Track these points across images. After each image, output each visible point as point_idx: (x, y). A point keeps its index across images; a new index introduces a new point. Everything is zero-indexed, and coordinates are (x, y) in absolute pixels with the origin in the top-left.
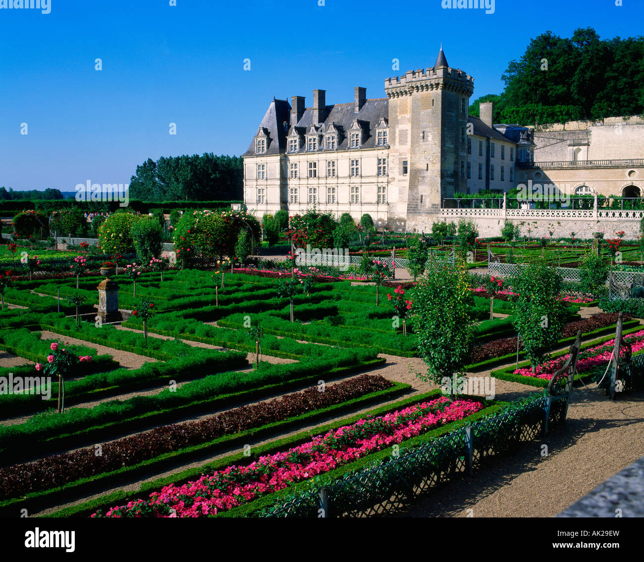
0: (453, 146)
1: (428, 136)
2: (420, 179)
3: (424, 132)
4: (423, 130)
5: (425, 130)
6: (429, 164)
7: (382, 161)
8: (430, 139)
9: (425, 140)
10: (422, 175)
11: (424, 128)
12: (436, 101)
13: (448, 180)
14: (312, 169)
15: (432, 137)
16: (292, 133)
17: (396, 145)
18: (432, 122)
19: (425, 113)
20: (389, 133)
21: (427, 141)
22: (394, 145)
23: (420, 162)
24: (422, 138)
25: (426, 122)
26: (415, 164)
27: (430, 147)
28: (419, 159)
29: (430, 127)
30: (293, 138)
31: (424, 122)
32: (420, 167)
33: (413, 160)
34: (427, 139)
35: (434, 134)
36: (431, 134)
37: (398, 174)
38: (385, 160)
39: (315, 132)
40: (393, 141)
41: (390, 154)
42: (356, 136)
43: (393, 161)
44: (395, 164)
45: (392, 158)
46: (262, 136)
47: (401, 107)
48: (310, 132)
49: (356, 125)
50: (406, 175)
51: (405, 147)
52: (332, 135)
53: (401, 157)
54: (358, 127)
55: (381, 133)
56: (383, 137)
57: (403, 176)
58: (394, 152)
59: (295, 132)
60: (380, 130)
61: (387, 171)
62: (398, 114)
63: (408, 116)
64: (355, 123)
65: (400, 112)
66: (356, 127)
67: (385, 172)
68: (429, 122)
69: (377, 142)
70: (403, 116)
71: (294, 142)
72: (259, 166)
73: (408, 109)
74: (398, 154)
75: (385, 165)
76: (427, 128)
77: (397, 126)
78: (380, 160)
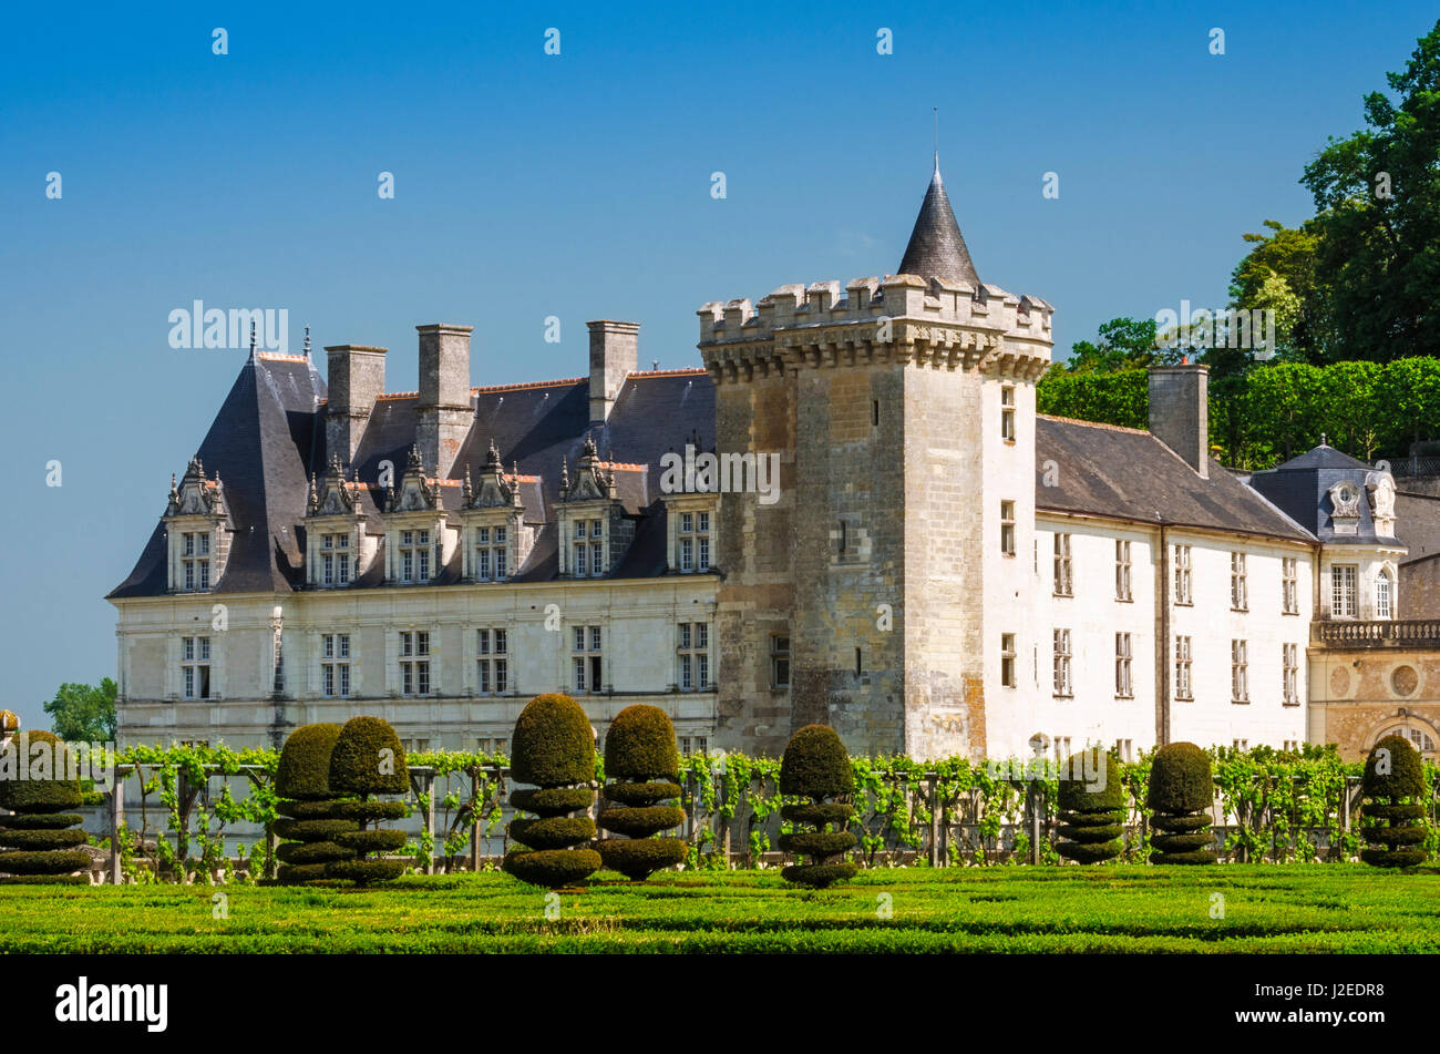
0: (958, 580)
1: (859, 542)
2: (833, 708)
3: (843, 524)
4: (840, 516)
5: (843, 516)
6: (865, 648)
7: (692, 634)
8: (866, 550)
9: (848, 554)
10: (839, 693)
11: (845, 508)
13: (941, 711)
14: (414, 658)
15: (874, 544)
16: (329, 504)
17: (743, 569)
18: (870, 488)
19: (845, 451)
20: (718, 521)
21: (858, 558)
22: (735, 570)
23: (832, 643)
24: (836, 549)
25: (849, 487)
26: (812, 651)
27: (866, 581)
28: (827, 631)
29: (861, 507)
30: (331, 525)
31: (843, 488)
32: (830, 661)
33: (802, 635)
34: (856, 551)
35: (878, 533)
36: (868, 535)
37: (754, 685)
38: (704, 627)
39: (423, 503)
40: (734, 552)
41: (722, 608)
42: (589, 527)
43: (735, 634)
44: (742, 644)
45: (729, 621)
46: (195, 515)
47: (764, 421)
48: (403, 505)
49: (588, 485)
50: (783, 692)
51: (780, 579)
52: (491, 522)
53: (764, 616)
54: (597, 491)
55: (688, 517)
56: (696, 532)
57: (773, 694)
58: (737, 599)
59: (339, 498)
60: (684, 506)
61: (714, 672)
62: (751, 447)
63: (790, 455)
64: (583, 475)
65: (757, 438)
66: (591, 492)
67: (705, 677)
68: (862, 488)
69: (672, 554)
70: (770, 453)
71: (336, 541)
72: (189, 641)
73: (789, 427)
74: (751, 605)
75: (704, 650)
76: (855, 509)
77: (746, 495)
78: (686, 629)
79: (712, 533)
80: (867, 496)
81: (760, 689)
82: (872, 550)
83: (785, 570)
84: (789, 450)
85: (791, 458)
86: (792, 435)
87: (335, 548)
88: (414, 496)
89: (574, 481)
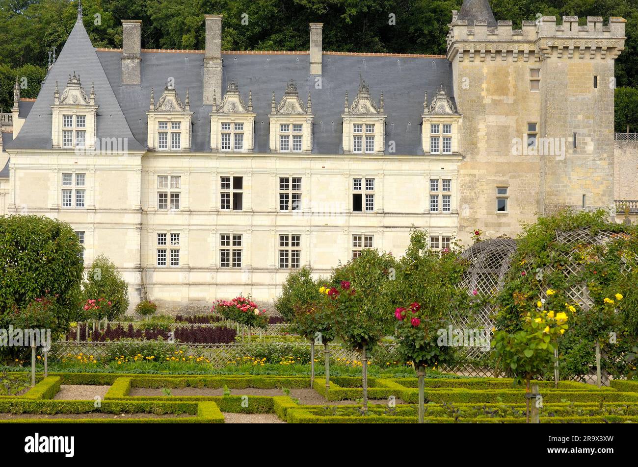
1: (586, 144)
3: (575, 135)
4: (573, 131)
5: (576, 131)
6: (588, 195)
7: (440, 184)
8: (590, 148)
9: (578, 150)
11: (578, 126)
12: (604, 79)
14: (232, 191)
15: (595, 145)
16: (166, 105)
17: (477, 154)
18: (593, 118)
19: (577, 99)
20: (460, 129)
21: (586, 152)
22: (472, 154)
23: (569, 192)
24: (572, 146)
25: (580, 117)
26: (556, 195)
27: (590, 162)
28: (565, 186)
29: (588, 127)
30: (169, 117)
31: (576, 117)
32: (568, 201)
33: (550, 187)
34: (584, 148)
35: (598, 140)
36: (592, 140)
37: (485, 211)
38: (447, 182)
39: (241, 109)
40: (470, 144)
41: (462, 172)
42: (364, 128)
43: (471, 186)
44: (476, 190)
45: (468, 179)
46: (77, 105)
47: (493, 82)
48: (225, 109)
49: (365, 106)
50: (505, 215)
51: (503, 159)
52: (291, 121)
53: (493, 178)
54: (372, 110)
55: (435, 128)
56: (441, 134)
57: (499, 216)
58: (473, 168)
59: (175, 102)
60: (435, 120)
61: (454, 204)
62: (484, 94)
63: (510, 99)
64: (362, 101)
65: (488, 90)
66: (367, 110)
67: (446, 207)
68: (588, 118)
69: (426, 145)
70: (496, 97)
71: (169, 125)
72: (67, 176)
73: (510, 86)
74: (482, 172)
75: (446, 193)
76: (584, 128)
77: (480, 117)
78: (434, 182)
79: (455, 134)
80: (591, 121)
81: (488, 213)
82: (594, 149)
83: (507, 155)
84: (510, 97)
85: (511, 101)
86: (512, 90)
87: (169, 129)
88: (233, 104)
89: (354, 104)
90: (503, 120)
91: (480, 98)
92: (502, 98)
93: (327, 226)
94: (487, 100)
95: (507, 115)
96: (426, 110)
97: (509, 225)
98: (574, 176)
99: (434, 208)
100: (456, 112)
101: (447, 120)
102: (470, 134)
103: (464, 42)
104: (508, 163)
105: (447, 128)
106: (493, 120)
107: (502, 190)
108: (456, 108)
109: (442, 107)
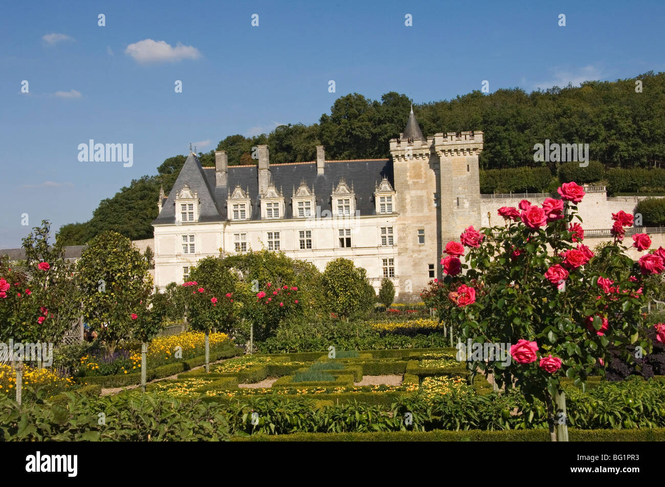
3: (458, 198)
5: (458, 196)
7: (387, 230)
8: (466, 205)
9: (460, 206)
11: (459, 194)
12: (472, 166)
14: (273, 240)
15: (469, 204)
16: (236, 196)
17: (406, 212)
18: (468, 189)
19: (458, 178)
20: (396, 199)
21: (464, 208)
22: (403, 213)
23: (456, 230)
24: (457, 205)
25: (460, 188)
26: (448, 233)
27: (467, 214)
29: (465, 194)
30: (239, 202)
31: (458, 189)
33: (445, 229)
34: (463, 205)
35: (471, 201)
36: (467, 201)
37: (412, 244)
38: (391, 229)
39: (276, 195)
40: (402, 208)
41: (398, 223)
42: (344, 201)
43: (403, 230)
44: (407, 232)
45: (401, 226)
46: (188, 199)
47: (413, 172)
48: (268, 196)
49: (343, 190)
50: (423, 245)
51: (421, 214)
52: (304, 200)
53: (415, 225)
54: (347, 191)
55: (382, 198)
56: (386, 202)
57: (420, 246)
58: (404, 220)
59: (241, 194)
60: (382, 195)
61: (395, 241)
62: (408, 179)
63: (423, 181)
64: (341, 187)
65: (410, 177)
66: (345, 192)
67: (391, 242)
68: (465, 188)
69: (378, 209)
70: (415, 180)
71: (239, 206)
72: (185, 237)
73: (423, 173)
74: (410, 222)
75: (391, 235)
76: (463, 194)
77: (407, 192)
78: (383, 229)
79: (394, 202)
80: (466, 190)
81: (414, 245)
82: (469, 206)
83: (423, 212)
85: (423, 182)
86: (424, 175)
87: (240, 208)
88: (272, 193)
89: (337, 189)
90: (419, 193)
91: (406, 181)
92: (418, 180)
93: (326, 256)
94: (410, 182)
95: (422, 189)
96: (377, 190)
97: (426, 251)
98: (458, 222)
99: (384, 243)
100: (394, 190)
101: (389, 195)
102: (402, 201)
103: (395, 151)
104: (423, 216)
105: (390, 198)
106: (413, 193)
107: (421, 231)
108: (393, 187)
109: (385, 187)
